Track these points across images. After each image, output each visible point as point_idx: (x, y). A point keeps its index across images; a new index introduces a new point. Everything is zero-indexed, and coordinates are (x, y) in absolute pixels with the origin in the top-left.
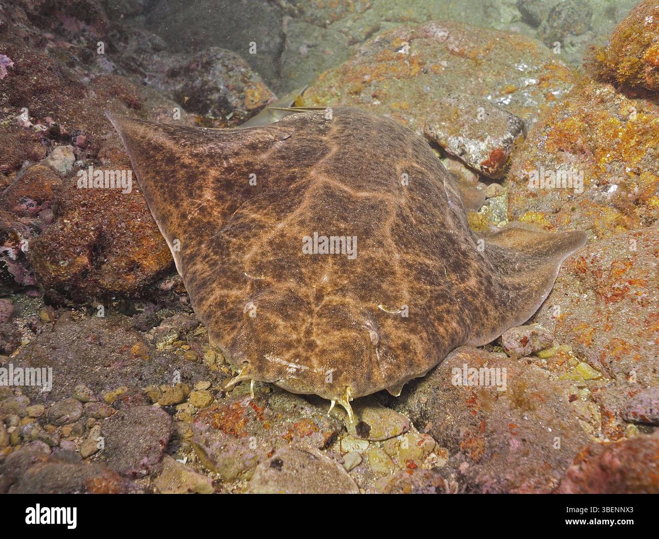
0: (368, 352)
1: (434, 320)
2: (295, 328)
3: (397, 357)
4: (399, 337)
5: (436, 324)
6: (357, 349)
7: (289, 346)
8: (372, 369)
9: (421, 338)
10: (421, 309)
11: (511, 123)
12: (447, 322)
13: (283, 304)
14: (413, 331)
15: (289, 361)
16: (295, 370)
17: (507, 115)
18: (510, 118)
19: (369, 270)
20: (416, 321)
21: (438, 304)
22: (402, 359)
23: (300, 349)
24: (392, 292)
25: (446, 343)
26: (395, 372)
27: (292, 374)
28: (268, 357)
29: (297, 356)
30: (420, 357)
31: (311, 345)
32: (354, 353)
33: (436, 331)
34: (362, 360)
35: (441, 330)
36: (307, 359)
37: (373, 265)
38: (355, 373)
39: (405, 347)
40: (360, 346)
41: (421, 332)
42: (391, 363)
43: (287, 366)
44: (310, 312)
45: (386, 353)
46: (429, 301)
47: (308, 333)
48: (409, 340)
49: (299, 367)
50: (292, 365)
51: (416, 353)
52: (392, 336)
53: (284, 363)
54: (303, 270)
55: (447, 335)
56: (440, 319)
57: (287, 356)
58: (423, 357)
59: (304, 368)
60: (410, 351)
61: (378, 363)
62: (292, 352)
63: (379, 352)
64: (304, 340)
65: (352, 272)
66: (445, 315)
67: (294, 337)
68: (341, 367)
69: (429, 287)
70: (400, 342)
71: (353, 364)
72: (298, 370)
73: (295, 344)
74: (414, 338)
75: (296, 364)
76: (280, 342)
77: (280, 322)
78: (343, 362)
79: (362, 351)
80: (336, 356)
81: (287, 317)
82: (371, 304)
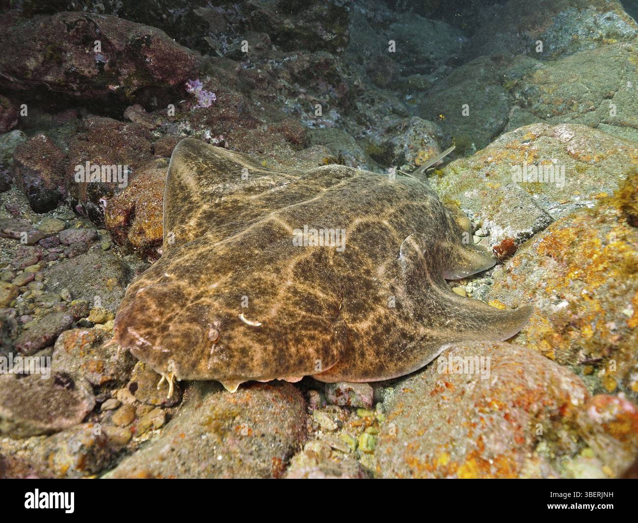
0: (203, 345)
1: (291, 340)
2: (161, 314)
3: (231, 357)
4: (242, 342)
5: (291, 343)
6: (193, 339)
7: (149, 324)
8: (200, 359)
9: (265, 349)
10: (280, 327)
11: (540, 221)
12: (304, 346)
13: (165, 295)
14: (260, 341)
15: (141, 336)
16: (141, 343)
17: (542, 213)
18: (542, 217)
19: (252, 287)
20: (268, 335)
21: (306, 329)
22: (236, 360)
23: (155, 330)
24: (260, 307)
25: (292, 362)
26: (222, 368)
27: (138, 346)
28: (130, 330)
29: (149, 334)
30: (255, 363)
31: (165, 328)
32: (189, 342)
33: (287, 349)
34: (194, 350)
35: (293, 350)
36: (155, 338)
37: (259, 284)
38: (182, 358)
39: (244, 351)
40: (197, 338)
41: (268, 344)
42: (222, 360)
43: (137, 339)
44: (183, 306)
45: (222, 351)
46: (296, 324)
47: (170, 319)
48: (250, 347)
49: (145, 342)
50: (142, 340)
51: (252, 359)
52: (236, 340)
53: (137, 336)
54: (203, 276)
55: (297, 355)
56: (298, 341)
57: (143, 332)
58: (258, 365)
59: (149, 344)
60: (248, 356)
61: (209, 356)
62: (148, 330)
63: (215, 347)
64: (163, 324)
65: (237, 286)
66: (306, 340)
67: (157, 319)
68: (174, 350)
69: (304, 313)
70: (241, 346)
71: (185, 350)
72: (143, 344)
73: (154, 325)
74: (257, 347)
75: (145, 339)
76: (143, 320)
77: (154, 307)
78: (177, 347)
79: (197, 343)
80: (175, 340)
81: (161, 304)
82: (234, 311)
